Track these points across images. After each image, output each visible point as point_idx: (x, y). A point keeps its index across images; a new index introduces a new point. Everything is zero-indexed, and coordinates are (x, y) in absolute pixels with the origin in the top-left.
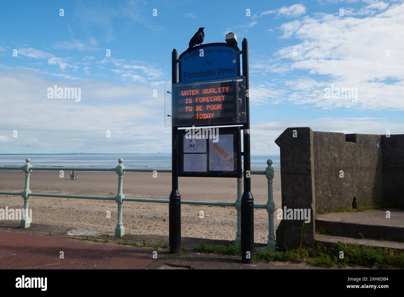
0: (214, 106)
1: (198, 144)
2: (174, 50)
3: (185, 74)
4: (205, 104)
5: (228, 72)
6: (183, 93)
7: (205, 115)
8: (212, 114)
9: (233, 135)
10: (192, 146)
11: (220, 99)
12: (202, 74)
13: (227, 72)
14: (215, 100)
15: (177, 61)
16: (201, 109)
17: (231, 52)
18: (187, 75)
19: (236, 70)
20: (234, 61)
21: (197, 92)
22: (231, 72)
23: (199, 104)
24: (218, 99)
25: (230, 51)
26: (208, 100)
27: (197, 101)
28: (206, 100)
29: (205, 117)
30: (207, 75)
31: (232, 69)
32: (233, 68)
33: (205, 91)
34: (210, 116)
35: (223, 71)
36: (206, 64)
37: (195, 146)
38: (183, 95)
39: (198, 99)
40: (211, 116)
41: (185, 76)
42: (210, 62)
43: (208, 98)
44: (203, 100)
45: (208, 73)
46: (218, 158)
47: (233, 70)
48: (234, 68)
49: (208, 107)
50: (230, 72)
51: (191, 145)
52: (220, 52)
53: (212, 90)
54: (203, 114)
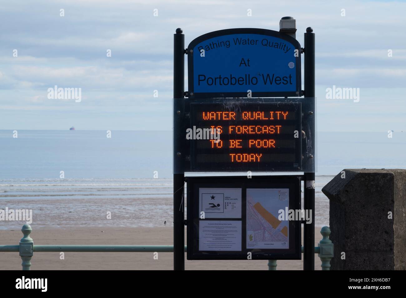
0: (262, 143)
1: (227, 204)
2: (179, 31)
3: (200, 77)
4: (245, 137)
5: (280, 83)
6: (206, 115)
7: (246, 156)
8: (259, 155)
9: (288, 189)
10: (214, 206)
11: (272, 131)
12: (233, 81)
13: (278, 82)
14: (264, 132)
15: (185, 52)
16: (238, 145)
17: (286, 49)
18: (204, 80)
19: (294, 80)
20: (292, 65)
21: (232, 115)
22: (285, 82)
23: (234, 136)
24: (269, 130)
25: (285, 46)
26: (252, 131)
27: (232, 131)
28: (248, 131)
29: (246, 159)
30: (243, 83)
31: (287, 78)
32: (288, 76)
33: (247, 116)
34: (254, 159)
35: (271, 80)
36: (241, 63)
37: (221, 207)
38: (205, 118)
39: (234, 129)
40: (256, 158)
41: (200, 82)
42: (248, 61)
43: (252, 128)
44: (243, 129)
45: (243, 80)
46: (262, 228)
47: (288, 80)
48: (290, 77)
49: (251, 143)
50: (283, 83)
51: (212, 205)
52: (266, 45)
53: (259, 114)
54: (242, 154)
